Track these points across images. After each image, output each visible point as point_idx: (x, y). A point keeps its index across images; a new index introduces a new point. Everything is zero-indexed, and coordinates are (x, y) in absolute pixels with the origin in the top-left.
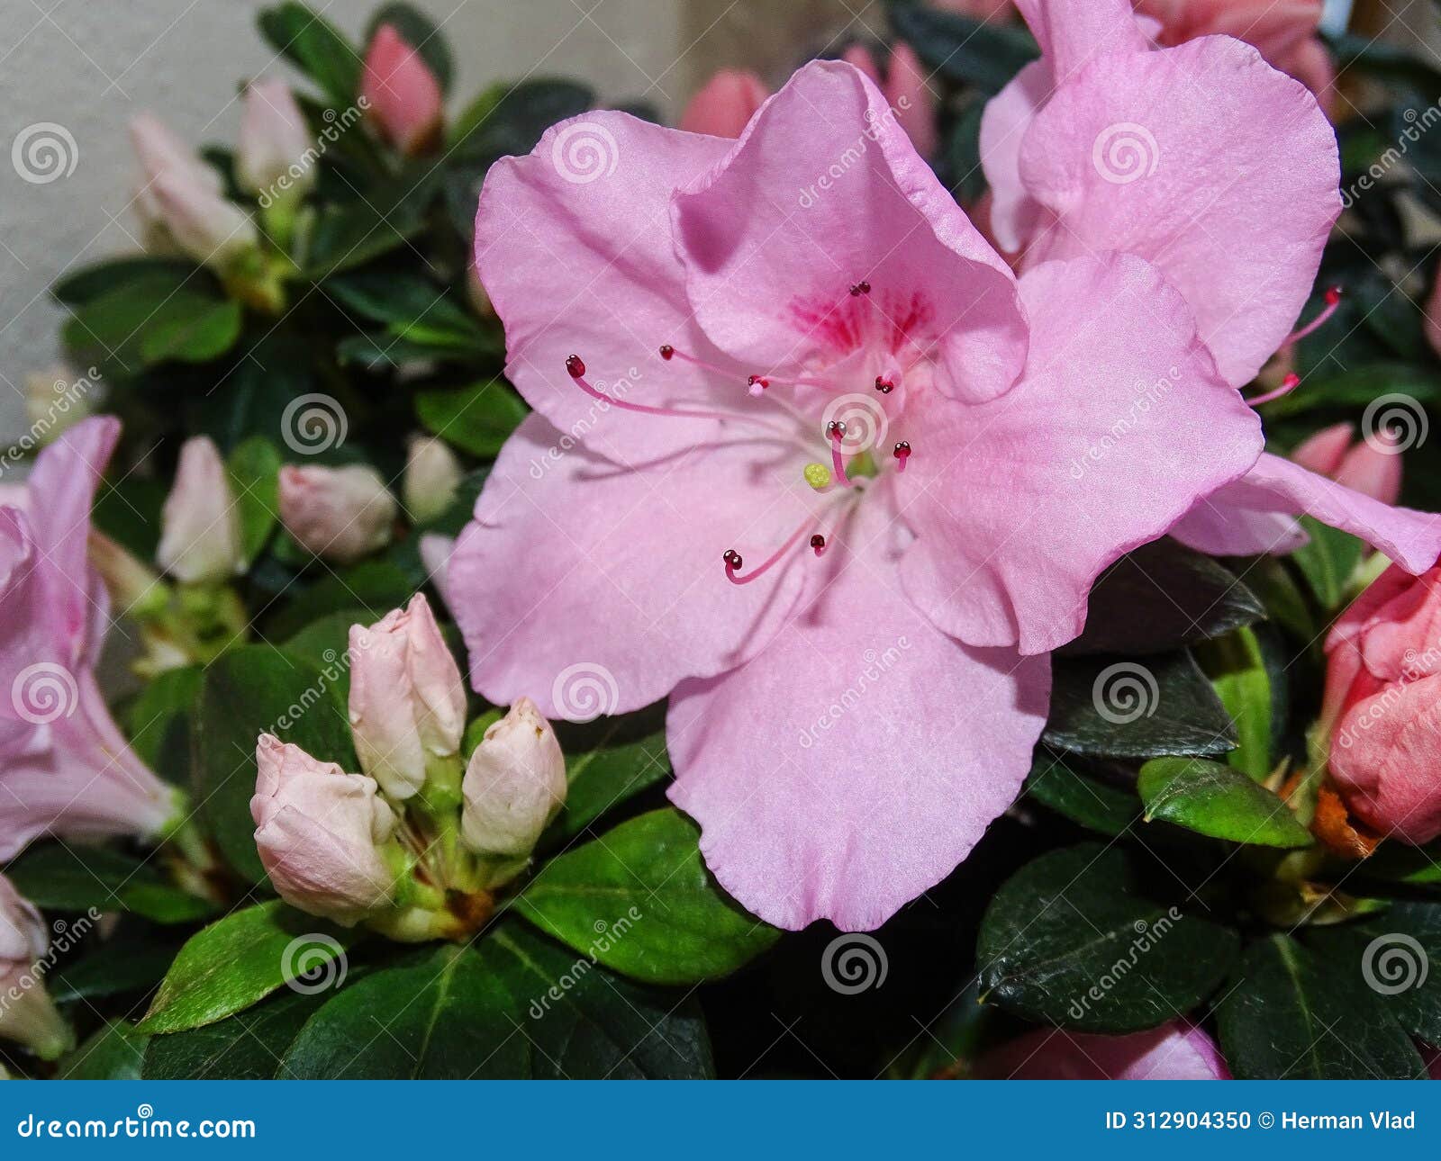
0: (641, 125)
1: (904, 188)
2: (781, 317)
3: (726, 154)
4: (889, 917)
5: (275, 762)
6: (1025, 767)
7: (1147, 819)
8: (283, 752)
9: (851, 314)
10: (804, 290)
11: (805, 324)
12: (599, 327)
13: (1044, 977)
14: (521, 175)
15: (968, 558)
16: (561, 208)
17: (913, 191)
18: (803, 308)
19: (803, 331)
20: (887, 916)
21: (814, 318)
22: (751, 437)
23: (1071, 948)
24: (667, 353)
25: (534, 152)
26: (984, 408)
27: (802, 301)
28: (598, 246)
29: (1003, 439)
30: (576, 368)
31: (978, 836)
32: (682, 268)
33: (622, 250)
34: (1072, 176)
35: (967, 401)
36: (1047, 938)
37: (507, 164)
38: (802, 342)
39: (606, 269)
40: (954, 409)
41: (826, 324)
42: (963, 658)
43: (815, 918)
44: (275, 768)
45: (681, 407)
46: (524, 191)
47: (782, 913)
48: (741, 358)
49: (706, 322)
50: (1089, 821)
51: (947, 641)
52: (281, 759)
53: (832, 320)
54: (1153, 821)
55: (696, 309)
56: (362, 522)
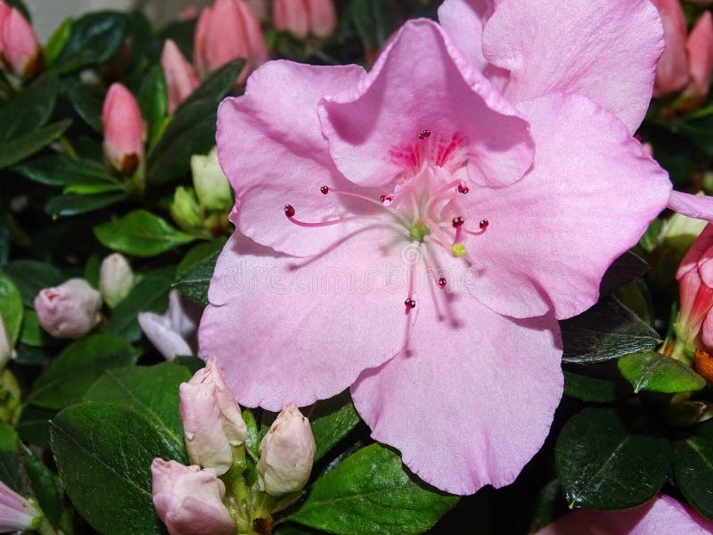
0: (297, 66)
1: (470, 83)
2: (384, 159)
3: (367, 81)
4: (517, 474)
5: (166, 473)
6: (561, 377)
7: (636, 391)
8: (169, 467)
9: (417, 149)
10: (397, 142)
11: (396, 159)
12: (277, 182)
13: (598, 486)
14: (238, 108)
15: (512, 273)
16: (260, 120)
17: (473, 84)
18: (395, 151)
19: (396, 163)
20: (516, 475)
21: (400, 155)
22: (365, 226)
23: (600, 467)
24: (325, 191)
25: (246, 93)
26: (508, 189)
27: (395, 147)
28: (277, 138)
29: (522, 205)
30: (290, 212)
31: (551, 420)
32: (326, 142)
33: (292, 137)
34: (514, 50)
35: (494, 186)
36: (589, 465)
37: (228, 102)
38: (395, 169)
39: (282, 149)
40: (487, 192)
41: (407, 157)
42: (513, 326)
43: (482, 485)
44: (166, 476)
45: (331, 220)
46: (237, 115)
47: (460, 486)
48: (365, 185)
49: (343, 168)
50: (586, 397)
51: (503, 318)
52: (169, 470)
53: (409, 154)
54: (640, 392)
55: (336, 162)
56: (89, 313)
